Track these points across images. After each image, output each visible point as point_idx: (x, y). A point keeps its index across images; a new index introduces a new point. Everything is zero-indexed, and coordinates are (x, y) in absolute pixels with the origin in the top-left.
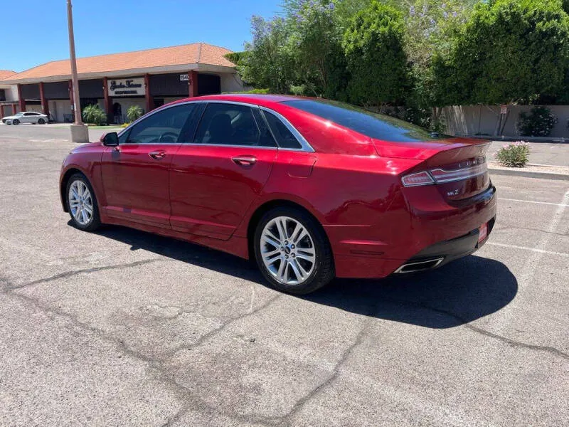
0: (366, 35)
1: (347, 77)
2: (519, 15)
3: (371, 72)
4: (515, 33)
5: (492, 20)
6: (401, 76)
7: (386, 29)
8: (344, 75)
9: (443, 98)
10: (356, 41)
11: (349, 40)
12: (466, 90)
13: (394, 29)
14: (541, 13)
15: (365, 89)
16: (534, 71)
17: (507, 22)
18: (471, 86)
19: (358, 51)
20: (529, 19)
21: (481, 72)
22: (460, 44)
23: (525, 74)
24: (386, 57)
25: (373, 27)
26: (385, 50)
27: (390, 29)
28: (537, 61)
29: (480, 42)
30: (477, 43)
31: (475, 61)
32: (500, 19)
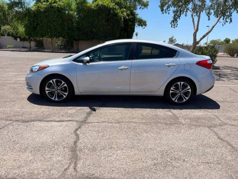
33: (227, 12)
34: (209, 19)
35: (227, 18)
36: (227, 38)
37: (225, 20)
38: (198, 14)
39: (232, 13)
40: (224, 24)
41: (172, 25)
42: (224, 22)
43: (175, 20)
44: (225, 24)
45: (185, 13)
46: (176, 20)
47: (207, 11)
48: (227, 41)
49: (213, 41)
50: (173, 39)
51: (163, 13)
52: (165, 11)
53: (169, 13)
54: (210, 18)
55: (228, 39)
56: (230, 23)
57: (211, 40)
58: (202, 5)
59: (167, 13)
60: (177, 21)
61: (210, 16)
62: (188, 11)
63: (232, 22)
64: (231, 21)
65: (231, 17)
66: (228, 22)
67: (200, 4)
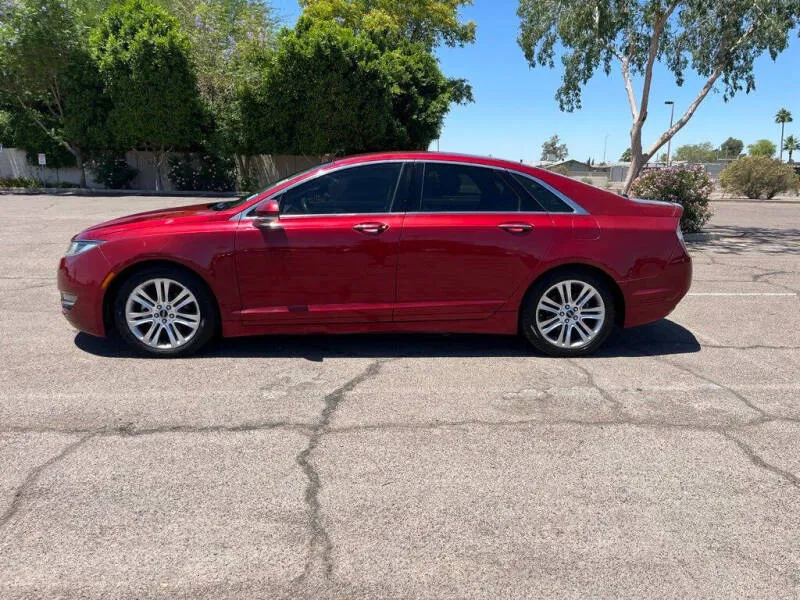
0: (133, 46)
1: (107, 104)
2: (339, 50)
3: (147, 100)
4: (337, 71)
5: (309, 52)
6: (196, 111)
7: (164, 40)
8: (99, 102)
9: (257, 145)
10: (115, 52)
11: (100, 48)
12: (286, 135)
13: (177, 42)
14: (362, 50)
15: (141, 124)
16: (360, 118)
17: (327, 56)
18: (291, 130)
19: (121, 67)
20: (351, 56)
21: (302, 115)
22: (273, 78)
23: (352, 121)
24: (170, 81)
25: (142, 34)
26: (167, 70)
27: (171, 43)
28: (361, 107)
29: (297, 76)
30: (294, 77)
31: (293, 100)
32: (319, 50)
33: (738, 58)
34: (680, 82)
35: (736, 75)
36: (731, 139)
37: (730, 81)
38: (645, 67)
39: (751, 62)
40: (729, 97)
41: (561, 101)
42: (730, 90)
43: (571, 87)
44: (732, 94)
45: (602, 62)
46: (576, 88)
47: (673, 56)
48: (733, 147)
49: (685, 148)
50: (558, 145)
51: (533, 65)
52: (540, 59)
53: (552, 65)
54: (682, 78)
55: (734, 141)
56: (748, 91)
57: (681, 146)
58: (656, 36)
59: (548, 64)
60: (579, 90)
61: (683, 72)
62: (614, 56)
63: (754, 88)
64: (751, 85)
65: (751, 73)
66: (741, 88)
67: (651, 34)
